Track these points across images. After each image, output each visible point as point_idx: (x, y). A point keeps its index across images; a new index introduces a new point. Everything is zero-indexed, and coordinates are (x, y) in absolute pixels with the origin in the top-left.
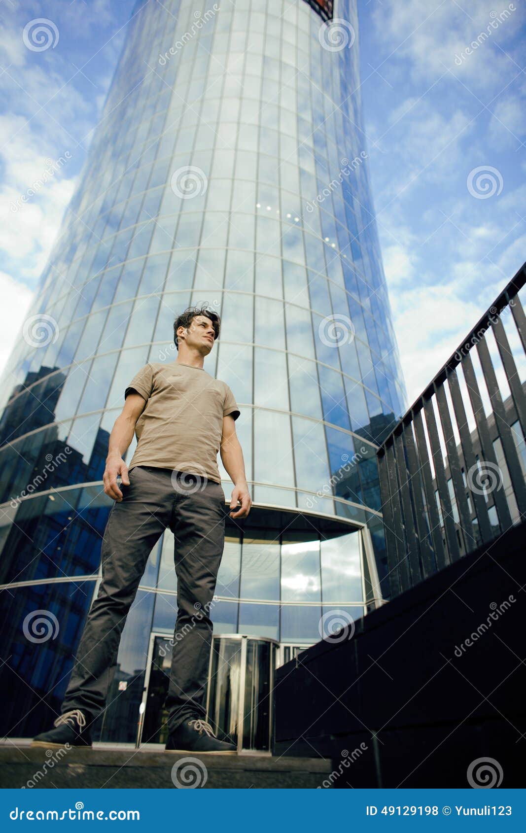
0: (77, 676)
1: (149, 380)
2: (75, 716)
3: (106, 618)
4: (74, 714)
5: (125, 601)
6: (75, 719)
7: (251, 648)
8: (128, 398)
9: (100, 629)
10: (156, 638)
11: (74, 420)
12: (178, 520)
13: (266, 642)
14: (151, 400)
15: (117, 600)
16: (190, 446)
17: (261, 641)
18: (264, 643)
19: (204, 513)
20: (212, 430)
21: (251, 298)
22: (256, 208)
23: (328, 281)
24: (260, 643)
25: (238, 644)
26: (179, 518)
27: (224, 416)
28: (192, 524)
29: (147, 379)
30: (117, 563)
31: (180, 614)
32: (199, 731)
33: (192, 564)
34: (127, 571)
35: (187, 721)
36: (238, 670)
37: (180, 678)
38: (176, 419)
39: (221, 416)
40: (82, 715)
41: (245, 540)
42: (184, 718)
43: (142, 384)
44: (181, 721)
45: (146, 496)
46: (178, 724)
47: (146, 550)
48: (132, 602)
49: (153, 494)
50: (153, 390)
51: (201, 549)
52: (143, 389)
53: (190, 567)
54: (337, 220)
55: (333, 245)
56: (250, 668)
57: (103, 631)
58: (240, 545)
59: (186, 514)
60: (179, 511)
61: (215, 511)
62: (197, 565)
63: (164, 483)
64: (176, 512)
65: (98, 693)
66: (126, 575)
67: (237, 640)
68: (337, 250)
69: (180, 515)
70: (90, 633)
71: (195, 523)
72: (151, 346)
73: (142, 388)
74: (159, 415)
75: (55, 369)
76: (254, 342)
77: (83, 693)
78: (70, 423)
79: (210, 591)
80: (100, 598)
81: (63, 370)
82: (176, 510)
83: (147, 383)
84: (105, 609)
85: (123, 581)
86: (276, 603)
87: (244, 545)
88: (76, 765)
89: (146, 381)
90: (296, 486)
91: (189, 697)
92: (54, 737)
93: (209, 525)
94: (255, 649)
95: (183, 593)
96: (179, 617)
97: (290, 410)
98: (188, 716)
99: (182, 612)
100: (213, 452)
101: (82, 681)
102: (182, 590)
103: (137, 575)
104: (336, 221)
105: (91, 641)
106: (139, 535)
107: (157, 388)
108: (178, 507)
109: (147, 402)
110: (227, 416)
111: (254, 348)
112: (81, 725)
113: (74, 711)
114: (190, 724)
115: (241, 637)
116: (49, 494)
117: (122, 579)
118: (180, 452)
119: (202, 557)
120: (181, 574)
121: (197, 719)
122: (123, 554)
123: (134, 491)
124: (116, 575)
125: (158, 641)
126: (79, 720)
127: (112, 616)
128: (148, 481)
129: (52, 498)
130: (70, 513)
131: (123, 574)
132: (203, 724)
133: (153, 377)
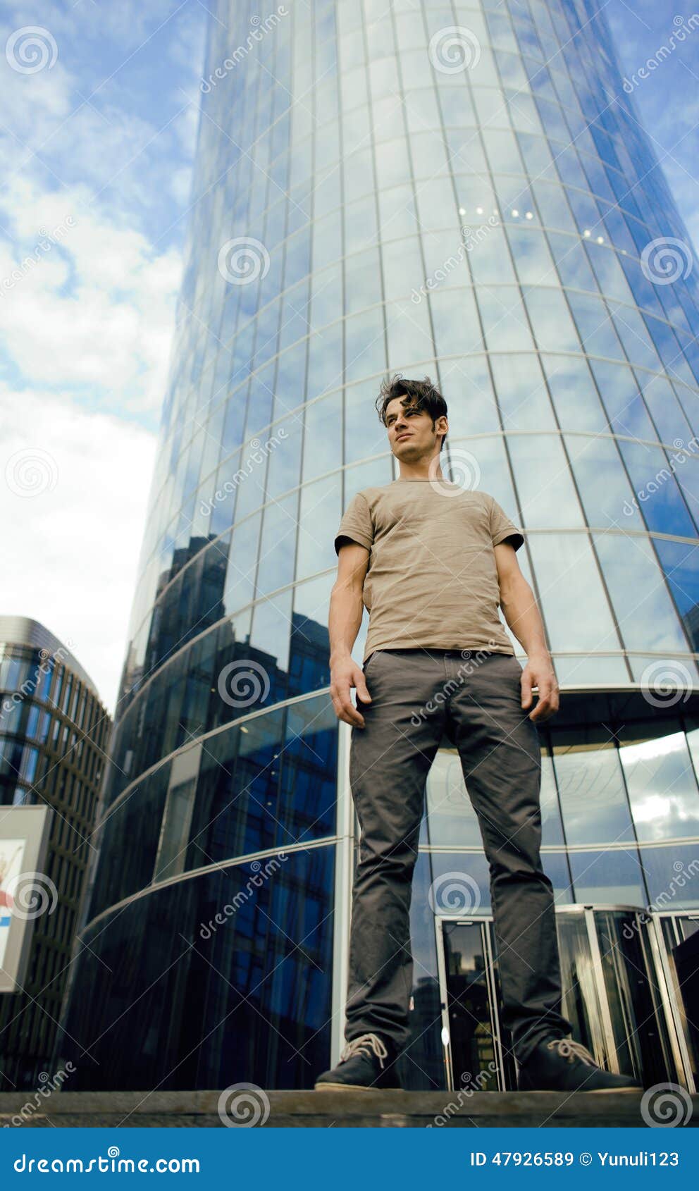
0: (357, 983)
1: (366, 516)
2: (369, 1043)
3: (380, 890)
4: (366, 1040)
5: (405, 860)
6: (370, 1048)
7: (602, 924)
8: (341, 552)
9: (376, 908)
10: (445, 923)
11: (253, 608)
12: (457, 723)
13: (627, 913)
14: (377, 548)
15: (392, 860)
16: (451, 607)
17: (617, 911)
18: (624, 915)
19: (495, 704)
20: (481, 572)
21: (484, 360)
22: (459, 216)
23: (604, 300)
24: (616, 915)
25: (579, 921)
26: (459, 720)
27: (494, 546)
28: (481, 727)
29: (363, 517)
30: (378, 803)
31: (494, 872)
32: (567, 1058)
33: (495, 788)
34: (397, 813)
35: (544, 1043)
36: (588, 964)
37: (517, 975)
38: (420, 568)
39: (492, 548)
40: (380, 1041)
41: (555, 749)
42: (538, 1038)
43: (355, 526)
44: (534, 1042)
45: (400, 692)
46: (531, 1049)
47: (417, 779)
48: (415, 860)
49: (411, 688)
50: (376, 531)
51: (505, 762)
52: (360, 534)
53: (493, 795)
54: (598, 197)
55: (600, 240)
56: (609, 960)
57: (381, 910)
58: (550, 759)
59: (467, 710)
60: (456, 708)
61: (513, 699)
62: (504, 790)
63: (424, 668)
64: (452, 710)
65: (395, 1007)
66: (397, 820)
67: (578, 914)
68: (610, 246)
69: (459, 714)
70: (363, 915)
71: (487, 724)
72: (343, 472)
73: (358, 533)
74: (393, 566)
75: (211, 537)
76: (503, 428)
77: (372, 1007)
78: (249, 612)
79: (535, 829)
80: (365, 861)
81: (222, 537)
82: (452, 708)
83: (364, 522)
84: (377, 876)
85: (394, 829)
86: (630, 845)
87: (555, 758)
88: (392, 1116)
89: (362, 520)
90: (623, 646)
91: (536, 1004)
92: (347, 1076)
93: (509, 722)
94: (610, 926)
95: (492, 837)
96: (493, 877)
97: (587, 525)
98: (544, 1034)
99: (496, 869)
100: (489, 609)
101: (367, 990)
102: (489, 834)
103: (414, 818)
104: (597, 201)
105: (366, 928)
106: (402, 754)
107: (380, 526)
108: (453, 701)
109: (370, 551)
110: (498, 544)
111: (504, 438)
112: (379, 1054)
113: (366, 1036)
114: (550, 1046)
115: (583, 909)
116: (241, 725)
117: (391, 826)
118: (437, 618)
119: (509, 776)
120: (482, 808)
121: (560, 1038)
122: (385, 789)
123: (381, 688)
124: (382, 822)
125: (449, 929)
126: (376, 1048)
127: (388, 885)
128: (398, 669)
129: (244, 730)
130: (276, 748)
131: (391, 819)
132: (572, 1046)
133: (371, 511)
